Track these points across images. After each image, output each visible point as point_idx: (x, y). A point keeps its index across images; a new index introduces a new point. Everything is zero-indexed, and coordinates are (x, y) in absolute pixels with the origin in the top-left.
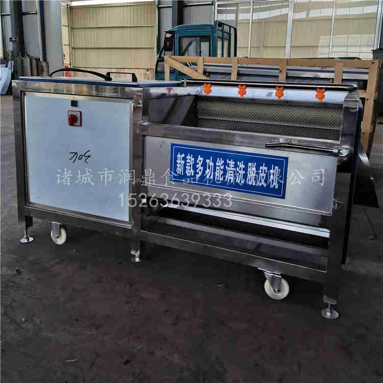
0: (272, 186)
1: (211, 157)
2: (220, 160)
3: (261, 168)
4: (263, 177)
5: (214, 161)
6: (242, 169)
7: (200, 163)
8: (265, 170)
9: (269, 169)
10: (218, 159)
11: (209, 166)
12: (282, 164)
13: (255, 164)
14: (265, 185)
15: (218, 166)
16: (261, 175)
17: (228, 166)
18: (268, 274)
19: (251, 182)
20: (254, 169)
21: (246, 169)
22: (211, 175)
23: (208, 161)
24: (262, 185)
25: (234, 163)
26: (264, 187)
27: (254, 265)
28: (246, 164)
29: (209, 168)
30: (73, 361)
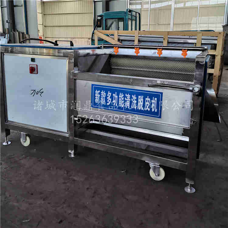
0: (153, 110)
1: (116, 93)
2: (121, 94)
3: (146, 99)
4: (148, 105)
5: (118, 95)
6: (135, 100)
7: (109, 96)
8: (149, 100)
9: (151, 99)
10: (120, 93)
11: (115, 98)
12: (159, 97)
13: (143, 96)
14: (149, 110)
15: (120, 98)
16: (146, 103)
17: (126, 98)
18: (152, 165)
19: (140, 107)
20: (142, 100)
21: (137, 100)
22: (116, 103)
23: (114, 95)
24: (147, 110)
25: (130, 96)
26: (148, 110)
27: (143, 159)
28: (137, 97)
29: (115, 99)
30: (27, 221)
